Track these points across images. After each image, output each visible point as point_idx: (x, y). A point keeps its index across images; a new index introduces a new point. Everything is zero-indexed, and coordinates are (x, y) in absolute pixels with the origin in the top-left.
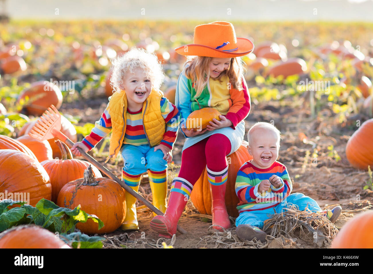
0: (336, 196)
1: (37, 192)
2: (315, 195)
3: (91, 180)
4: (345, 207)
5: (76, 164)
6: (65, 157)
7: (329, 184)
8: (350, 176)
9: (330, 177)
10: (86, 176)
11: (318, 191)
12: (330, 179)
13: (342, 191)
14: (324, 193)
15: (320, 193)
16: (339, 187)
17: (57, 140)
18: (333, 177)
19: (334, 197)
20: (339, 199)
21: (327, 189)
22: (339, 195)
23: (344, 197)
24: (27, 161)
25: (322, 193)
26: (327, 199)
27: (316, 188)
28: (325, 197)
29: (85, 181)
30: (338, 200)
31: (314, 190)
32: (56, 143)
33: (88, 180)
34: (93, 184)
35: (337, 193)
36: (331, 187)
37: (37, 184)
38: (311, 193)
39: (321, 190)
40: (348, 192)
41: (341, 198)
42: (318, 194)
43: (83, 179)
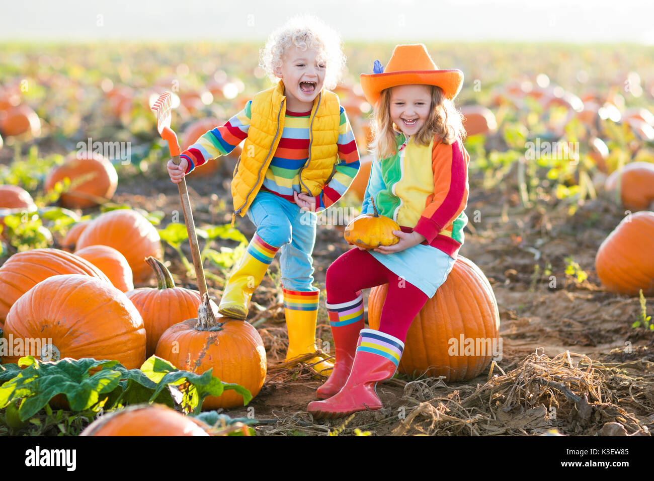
0: (591, 340)
1: (125, 343)
2: (555, 337)
3: (210, 321)
4: (609, 357)
5: (183, 296)
6: (163, 284)
7: (574, 320)
8: (605, 305)
9: (574, 308)
10: (202, 315)
11: (561, 331)
12: (574, 310)
13: (600, 331)
14: (571, 334)
15: (563, 334)
16: (591, 323)
17: (149, 257)
18: (580, 307)
19: (587, 341)
20: (596, 343)
21: (574, 328)
22: (596, 337)
23: (603, 341)
24: (107, 294)
25: (567, 334)
26: (576, 344)
27: (556, 326)
28: (573, 341)
29: (200, 324)
30: (595, 346)
31: (555, 329)
32: (146, 261)
33: (206, 323)
34: (214, 328)
35: (592, 334)
36: (578, 324)
37: (124, 331)
38: (550, 334)
39: (565, 329)
40: (608, 331)
41: (600, 343)
42: (560, 335)
43: (197, 320)
